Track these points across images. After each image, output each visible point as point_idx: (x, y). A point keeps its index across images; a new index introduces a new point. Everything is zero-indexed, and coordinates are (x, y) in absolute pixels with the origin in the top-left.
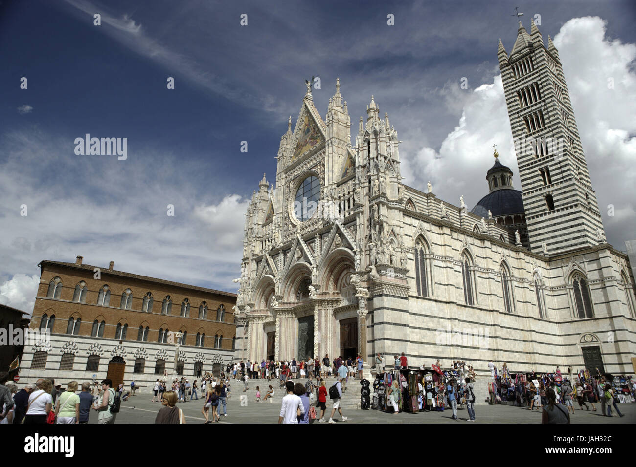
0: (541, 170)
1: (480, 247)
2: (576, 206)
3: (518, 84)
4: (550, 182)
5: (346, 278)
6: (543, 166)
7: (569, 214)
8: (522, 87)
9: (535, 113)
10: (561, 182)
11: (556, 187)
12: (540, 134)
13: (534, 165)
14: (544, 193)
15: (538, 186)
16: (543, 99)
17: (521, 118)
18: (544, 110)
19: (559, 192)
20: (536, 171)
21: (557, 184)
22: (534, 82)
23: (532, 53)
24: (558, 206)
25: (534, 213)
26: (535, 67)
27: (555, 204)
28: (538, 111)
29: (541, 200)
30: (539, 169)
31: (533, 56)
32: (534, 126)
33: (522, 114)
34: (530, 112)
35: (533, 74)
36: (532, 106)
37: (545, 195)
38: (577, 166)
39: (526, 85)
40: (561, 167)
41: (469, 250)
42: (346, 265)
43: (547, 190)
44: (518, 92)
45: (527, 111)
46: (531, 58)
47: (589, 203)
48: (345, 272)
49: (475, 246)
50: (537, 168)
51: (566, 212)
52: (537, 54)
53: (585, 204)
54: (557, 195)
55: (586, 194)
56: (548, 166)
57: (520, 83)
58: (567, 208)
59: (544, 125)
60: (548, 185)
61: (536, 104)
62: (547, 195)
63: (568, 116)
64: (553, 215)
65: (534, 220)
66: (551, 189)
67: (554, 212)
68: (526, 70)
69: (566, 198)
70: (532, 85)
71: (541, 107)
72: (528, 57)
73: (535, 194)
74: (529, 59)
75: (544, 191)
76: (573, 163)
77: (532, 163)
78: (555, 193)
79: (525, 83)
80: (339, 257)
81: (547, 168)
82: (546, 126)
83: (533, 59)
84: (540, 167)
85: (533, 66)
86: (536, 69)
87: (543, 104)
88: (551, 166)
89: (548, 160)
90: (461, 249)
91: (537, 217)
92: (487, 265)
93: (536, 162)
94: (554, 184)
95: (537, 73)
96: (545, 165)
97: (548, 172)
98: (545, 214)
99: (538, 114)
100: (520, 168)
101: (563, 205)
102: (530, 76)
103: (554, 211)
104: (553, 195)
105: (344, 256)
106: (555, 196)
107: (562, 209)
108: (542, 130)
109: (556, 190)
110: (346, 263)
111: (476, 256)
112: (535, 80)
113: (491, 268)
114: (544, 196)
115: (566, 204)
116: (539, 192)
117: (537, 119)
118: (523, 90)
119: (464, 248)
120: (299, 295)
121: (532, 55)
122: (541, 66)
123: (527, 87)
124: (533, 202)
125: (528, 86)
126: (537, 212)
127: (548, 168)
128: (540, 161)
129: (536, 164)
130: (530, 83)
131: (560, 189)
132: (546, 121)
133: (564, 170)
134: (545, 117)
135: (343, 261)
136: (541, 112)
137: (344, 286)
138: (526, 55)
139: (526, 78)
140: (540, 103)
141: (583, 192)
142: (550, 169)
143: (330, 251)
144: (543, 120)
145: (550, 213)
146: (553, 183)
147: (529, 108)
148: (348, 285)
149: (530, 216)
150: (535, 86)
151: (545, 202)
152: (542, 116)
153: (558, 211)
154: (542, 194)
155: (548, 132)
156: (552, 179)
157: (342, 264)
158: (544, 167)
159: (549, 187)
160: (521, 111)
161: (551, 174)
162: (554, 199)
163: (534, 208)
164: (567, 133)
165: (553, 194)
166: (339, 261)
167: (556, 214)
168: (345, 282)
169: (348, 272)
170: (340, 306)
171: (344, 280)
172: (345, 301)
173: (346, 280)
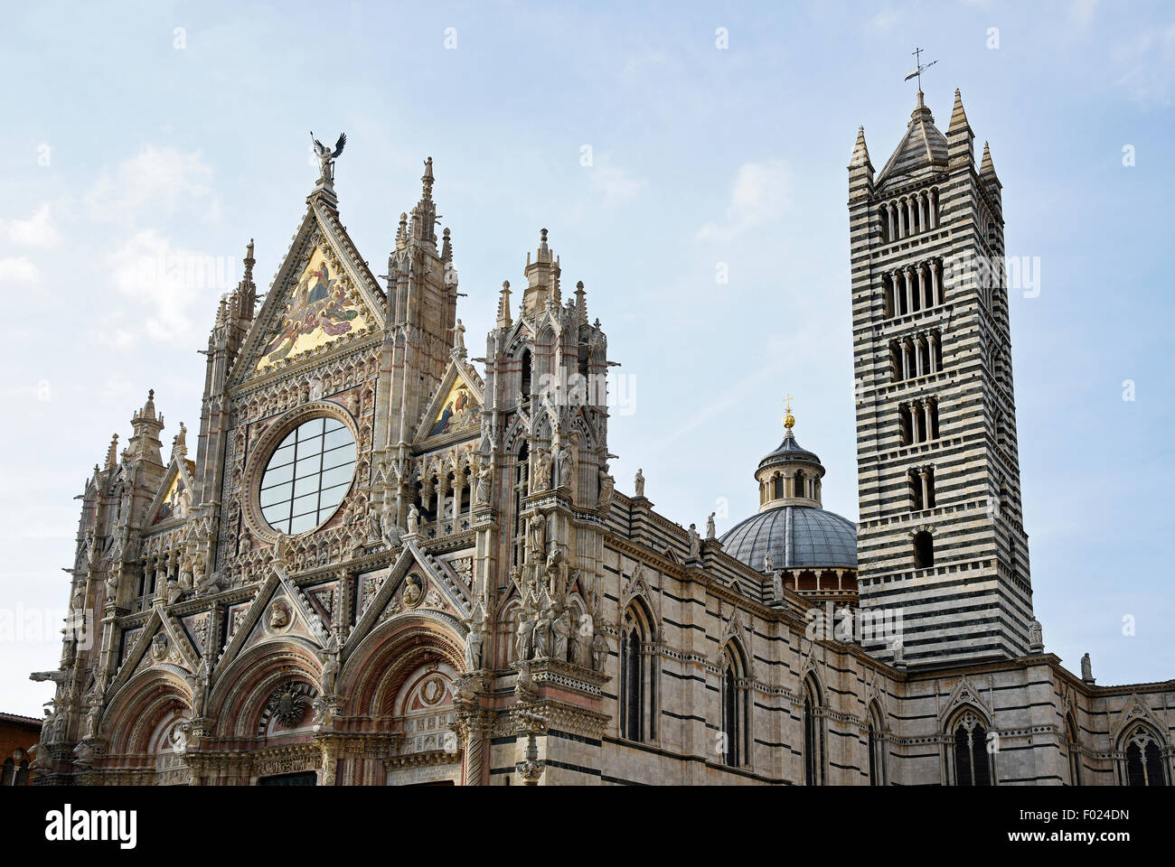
0: (914, 473)
1: (764, 637)
2: (987, 563)
3: (892, 255)
4: (932, 503)
5: (426, 685)
6: (921, 464)
7: (966, 582)
8: (899, 264)
9: (922, 336)
10: (960, 507)
11: (945, 517)
12: (927, 386)
13: (899, 458)
14: (913, 527)
15: (900, 510)
16: (948, 303)
17: (885, 342)
18: (948, 331)
19: (952, 528)
20: (902, 474)
21: (949, 510)
22: (934, 258)
23: (941, 181)
24: (944, 560)
25: (882, 570)
26: (943, 220)
27: (937, 555)
28: (931, 330)
29: (904, 543)
30: (910, 470)
31: (944, 190)
32: (913, 365)
33: (887, 331)
34: (908, 330)
35: (935, 237)
36: (918, 317)
37: (915, 532)
38: (1000, 473)
39: (911, 261)
40: (963, 473)
41: (741, 642)
42: (430, 653)
43: (922, 521)
44: (887, 277)
45: (904, 326)
46: (936, 193)
47: (1014, 561)
49: (755, 633)
50: (905, 468)
51: (960, 575)
52: (953, 187)
53: (1006, 562)
54: (945, 535)
55: (1011, 539)
56: (932, 465)
57: (897, 255)
58: (964, 567)
59: (940, 367)
60: (925, 508)
61: (928, 314)
62: (920, 533)
63: (999, 353)
64: (926, 580)
65: (879, 586)
66: (933, 519)
67: (931, 573)
68: (917, 223)
69: (965, 544)
70: (925, 265)
71: (938, 323)
72: (928, 189)
73: (891, 526)
74: (930, 196)
75: (912, 522)
76: (994, 467)
77: (894, 455)
78: (941, 530)
79: (910, 255)
80: (410, 633)
81: (929, 470)
82: (946, 370)
83: (941, 197)
84: (914, 465)
85: (938, 215)
86: (945, 224)
87: (946, 315)
88: (940, 466)
89: (936, 451)
90: (725, 639)
91: (887, 579)
92: (777, 678)
93: (903, 453)
94: (940, 509)
95: (945, 234)
96: (927, 462)
97: (931, 481)
98: (909, 576)
99: (930, 339)
100: (860, 461)
101: (955, 558)
102: (924, 240)
103: (933, 570)
104: (933, 535)
106: (939, 537)
107: (953, 568)
108: (932, 379)
109: (944, 523)
110: (428, 648)
111: (756, 657)
112: (936, 254)
113: (785, 685)
114: (911, 535)
115: (962, 557)
116: (901, 524)
117: (925, 349)
118: (900, 272)
119: (731, 636)
120: (265, 721)
121: (940, 187)
122: (958, 220)
123: (912, 268)
124: (883, 546)
125: (916, 263)
126: (888, 569)
127: (933, 470)
128: (914, 450)
129: (903, 458)
130: (924, 257)
131: (954, 521)
132: (945, 360)
133: (970, 479)
134: (945, 349)
135: (423, 644)
136: (937, 334)
137: (416, 705)
138: (926, 184)
139: (915, 243)
140: (938, 311)
141: (1006, 534)
142: (937, 473)
143: (381, 617)
144: (939, 356)
145: (919, 575)
146: (937, 507)
147: (908, 319)
148: (428, 701)
149: (870, 576)
150: (933, 267)
151: (910, 547)
152: (938, 345)
153: (941, 571)
154: (906, 530)
155: (947, 387)
156: (938, 497)
158: (924, 467)
159: (927, 514)
160: (888, 325)
161: (937, 485)
162: (936, 543)
163: (881, 558)
164: (992, 394)
165: (934, 531)
167: (936, 578)
168: (420, 697)
169: (431, 672)
170: (406, 751)
171: (418, 690)
172: (416, 740)
173: (423, 693)
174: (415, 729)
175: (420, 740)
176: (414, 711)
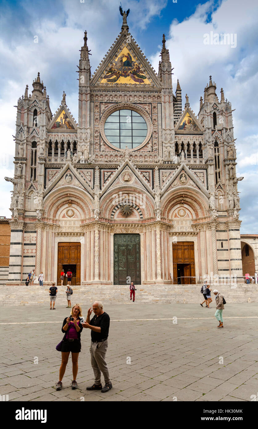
5: (179, 210)
42: (184, 200)
48: (179, 206)
80: (182, 193)
105: (188, 194)
110: (185, 199)
120: (113, 214)
135: (184, 197)
137: (176, 216)
143: (172, 186)
148: (181, 216)
157: (181, 198)
166: (181, 196)
168: (177, 214)
169: (181, 207)
170: (173, 230)
171: (176, 211)
172: (177, 228)
173: (178, 212)
174: (176, 224)
175: (178, 228)
176: (175, 218)
